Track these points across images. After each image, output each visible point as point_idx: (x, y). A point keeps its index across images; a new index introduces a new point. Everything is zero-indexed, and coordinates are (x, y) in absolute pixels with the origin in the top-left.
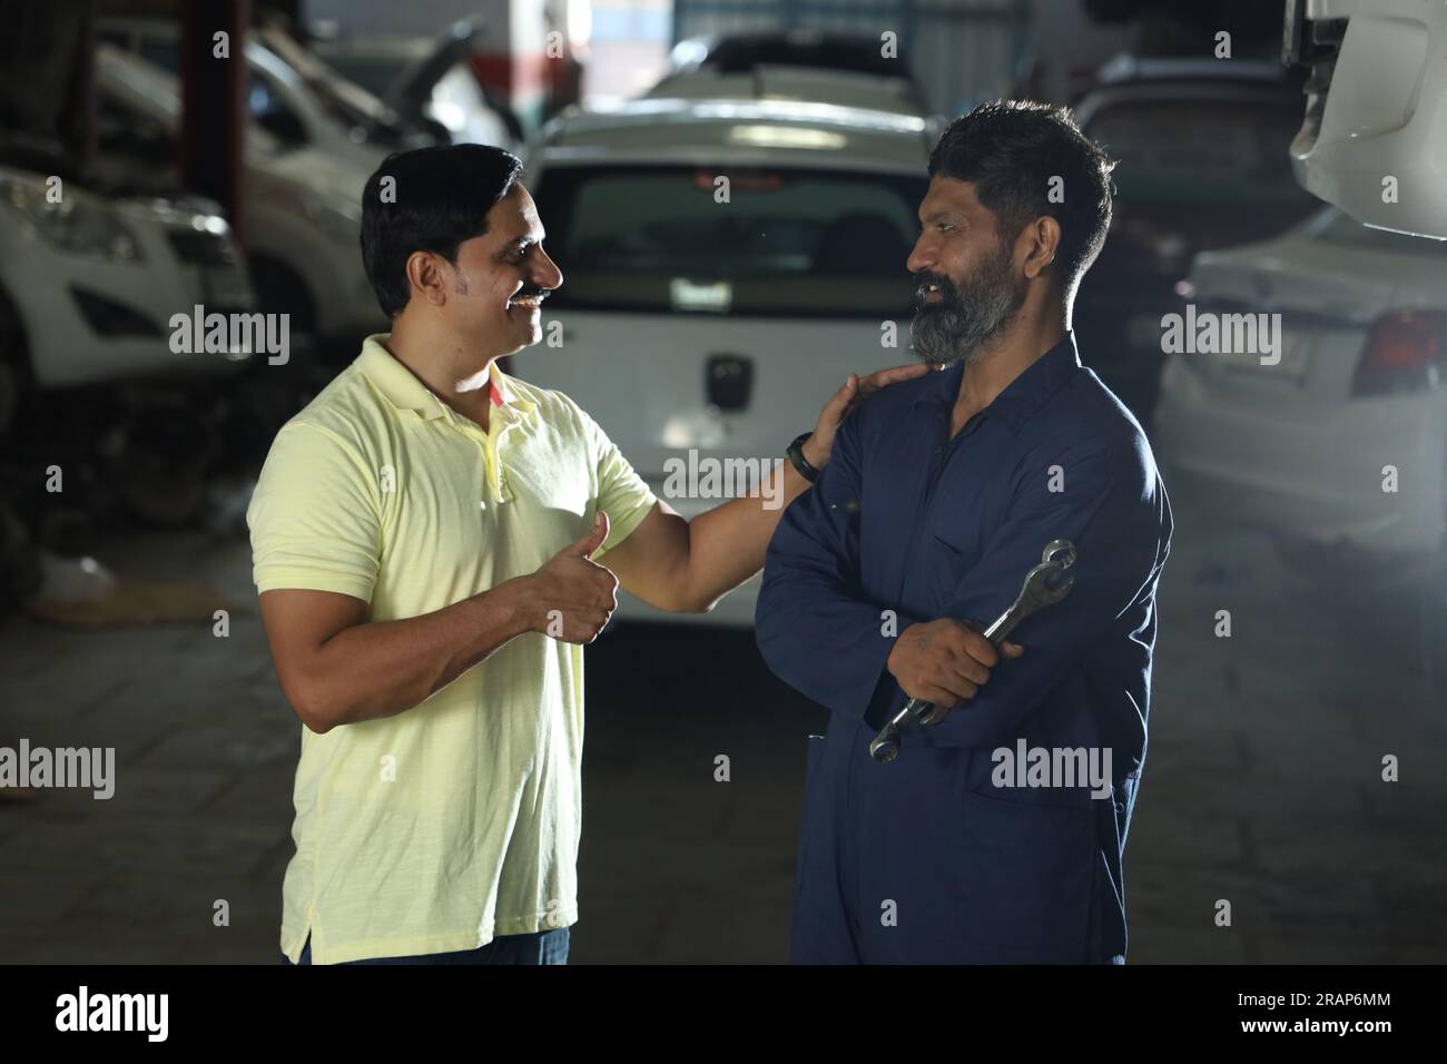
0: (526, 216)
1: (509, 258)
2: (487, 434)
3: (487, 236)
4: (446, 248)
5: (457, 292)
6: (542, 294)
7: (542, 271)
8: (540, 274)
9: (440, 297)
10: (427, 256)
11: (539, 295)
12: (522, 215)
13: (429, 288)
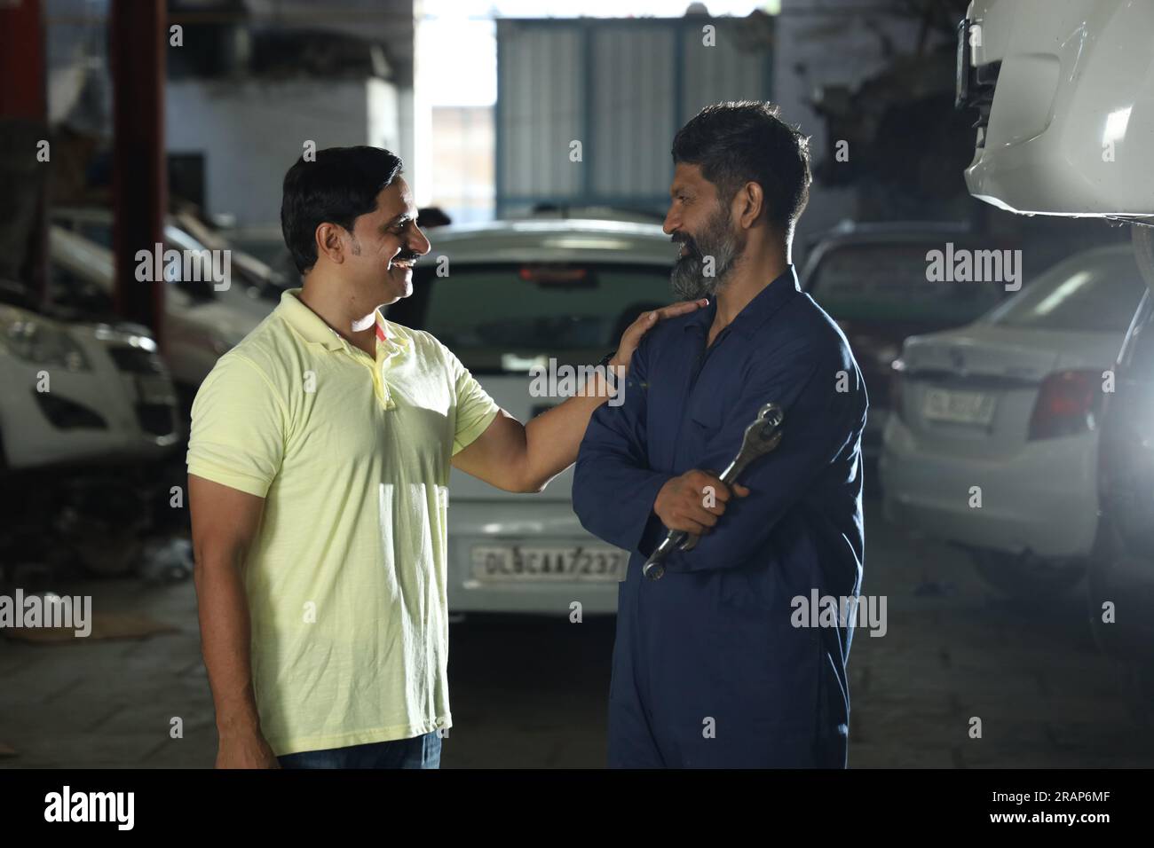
0: (405, 200)
1: (392, 229)
2: (375, 360)
3: (376, 213)
4: (345, 220)
5: (353, 253)
6: (415, 258)
7: (416, 240)
8: (414, 242)
9: (340, 258)
10: (331, 225)
11: (412, 258)
12: (402, 198)
13: (332, 250)
